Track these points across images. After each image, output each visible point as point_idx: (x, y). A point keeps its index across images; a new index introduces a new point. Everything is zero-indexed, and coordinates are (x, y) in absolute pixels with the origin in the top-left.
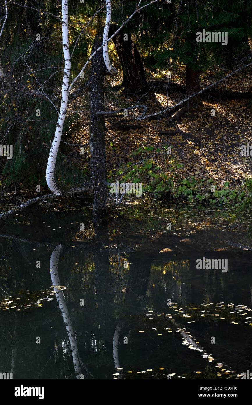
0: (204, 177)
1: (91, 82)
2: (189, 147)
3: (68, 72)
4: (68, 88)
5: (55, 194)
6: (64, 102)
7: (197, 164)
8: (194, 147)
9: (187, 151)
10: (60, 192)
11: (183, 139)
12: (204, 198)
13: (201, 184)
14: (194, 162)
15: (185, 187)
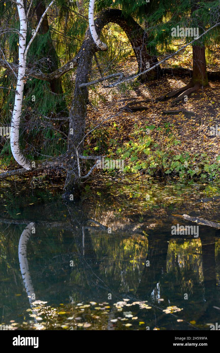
0: (199, 152)
1: (79, 58)
2: (189, 124)
3: (24, 33)
4: (24, 51)
5: (25, 169)
6: (21, 66)
7: (195, 141)
8: (195, 124)
9: (187, 129)
10: (29, 166)
11: (185, 117)
12: (195, 173)
13: (194, 159)
14: (193, 139)
15: (178, 163)
